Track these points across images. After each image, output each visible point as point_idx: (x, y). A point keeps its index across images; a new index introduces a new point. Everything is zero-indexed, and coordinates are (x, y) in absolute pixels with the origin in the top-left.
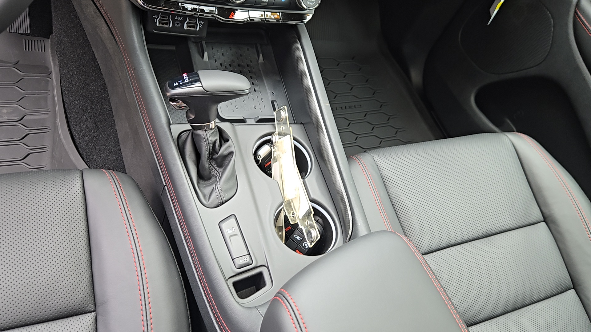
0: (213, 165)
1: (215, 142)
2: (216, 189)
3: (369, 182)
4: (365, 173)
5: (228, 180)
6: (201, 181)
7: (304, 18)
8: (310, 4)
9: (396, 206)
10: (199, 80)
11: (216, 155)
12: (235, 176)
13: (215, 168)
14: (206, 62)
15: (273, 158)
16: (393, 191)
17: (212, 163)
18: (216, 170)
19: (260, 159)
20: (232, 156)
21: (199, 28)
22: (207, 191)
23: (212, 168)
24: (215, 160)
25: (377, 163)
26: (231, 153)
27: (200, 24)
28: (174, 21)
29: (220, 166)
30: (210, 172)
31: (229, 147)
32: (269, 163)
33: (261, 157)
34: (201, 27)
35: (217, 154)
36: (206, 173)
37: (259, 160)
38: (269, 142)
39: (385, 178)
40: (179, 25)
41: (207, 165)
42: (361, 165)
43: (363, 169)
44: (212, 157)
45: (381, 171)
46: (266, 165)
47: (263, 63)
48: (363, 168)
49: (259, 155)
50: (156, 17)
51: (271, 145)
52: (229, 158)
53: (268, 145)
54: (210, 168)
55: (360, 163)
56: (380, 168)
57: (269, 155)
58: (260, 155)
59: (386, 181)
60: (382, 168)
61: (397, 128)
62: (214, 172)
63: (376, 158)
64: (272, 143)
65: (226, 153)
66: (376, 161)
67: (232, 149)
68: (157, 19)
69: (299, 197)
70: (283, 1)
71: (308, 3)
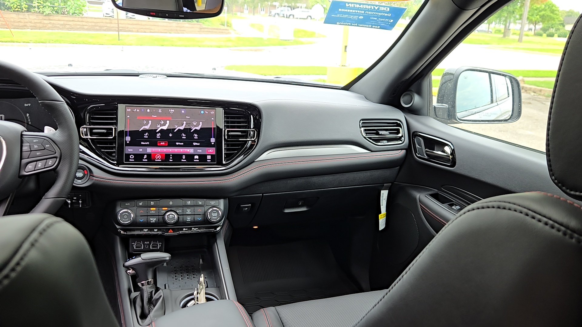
0: (152, 307)
1: (152, 292)
10: (140, 257)
14: (165, 267)
17: (150, 305)
21: (160, 247)
24: (152, 302)
26: (159, 297)
27: (159, 244)
28: (144, 244)
31: (159, 294)
34: (160, 246)
35: (152, 299)
36: (145, 314)
40: (147, 247)
47: (202, 264)
50: (134, 244)
67: (161, 295)
68: (134, 245)
70: (199, 219)
71: (213, 217)
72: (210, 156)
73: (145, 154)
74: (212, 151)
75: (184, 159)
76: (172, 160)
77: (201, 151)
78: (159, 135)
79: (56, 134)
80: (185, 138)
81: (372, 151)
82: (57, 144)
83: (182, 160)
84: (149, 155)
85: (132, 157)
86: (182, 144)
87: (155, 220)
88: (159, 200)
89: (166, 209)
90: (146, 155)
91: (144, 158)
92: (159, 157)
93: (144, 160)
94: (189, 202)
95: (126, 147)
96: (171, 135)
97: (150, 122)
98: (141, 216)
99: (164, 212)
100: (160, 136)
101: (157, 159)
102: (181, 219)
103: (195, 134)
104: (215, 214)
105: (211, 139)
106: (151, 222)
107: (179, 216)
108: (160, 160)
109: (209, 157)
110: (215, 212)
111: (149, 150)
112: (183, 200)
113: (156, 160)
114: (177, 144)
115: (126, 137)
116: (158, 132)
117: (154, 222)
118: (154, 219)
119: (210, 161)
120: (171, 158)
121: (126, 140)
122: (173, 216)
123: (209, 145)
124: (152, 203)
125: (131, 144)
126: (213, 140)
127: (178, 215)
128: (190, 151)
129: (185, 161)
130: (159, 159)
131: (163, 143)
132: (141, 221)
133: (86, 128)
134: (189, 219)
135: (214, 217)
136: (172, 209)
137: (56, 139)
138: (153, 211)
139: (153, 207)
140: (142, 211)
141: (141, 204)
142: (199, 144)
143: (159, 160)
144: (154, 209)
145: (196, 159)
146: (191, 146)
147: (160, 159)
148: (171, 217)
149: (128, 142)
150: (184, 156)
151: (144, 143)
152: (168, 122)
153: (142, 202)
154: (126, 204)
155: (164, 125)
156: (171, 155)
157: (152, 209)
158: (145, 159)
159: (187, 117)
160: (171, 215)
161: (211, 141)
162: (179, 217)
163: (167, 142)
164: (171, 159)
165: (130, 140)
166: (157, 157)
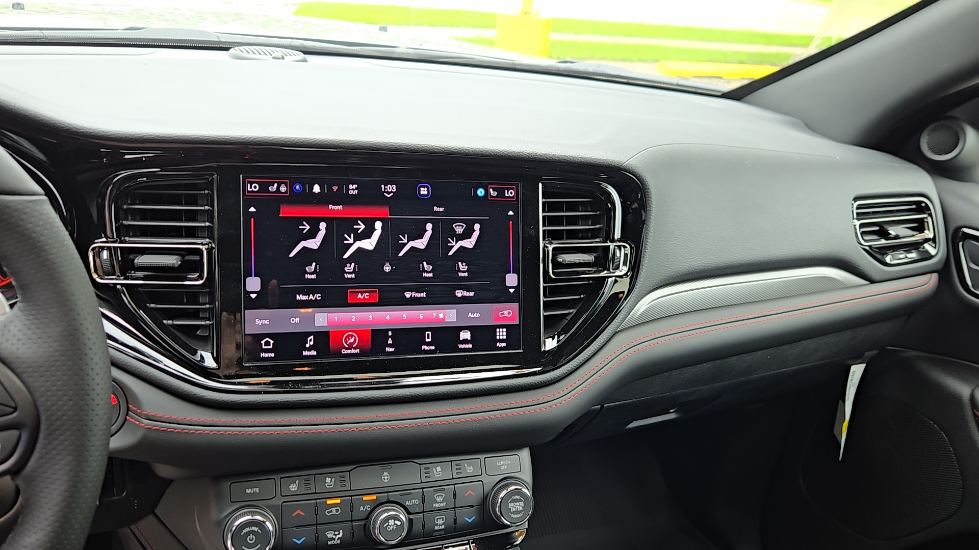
7: (513, 541)
8: (516, 516)
70: (470, 521)
71: (512, 516)
72: (505, 330)
73: (310, 334)
74: (509, 313)
75: (428, 344)
76: (392, 350)
77: (477, 315)
78: (350, 268)
79: (12, 327)
80: (431, 275)
81: (872, 281)
82: (18, 371)
83: (424, 347)
84: (322, 337)
85: (267, 343)
86: (424, 295)
87: (340, 536)
88: (349, 471)
89: (374, 497)
90: (312, 337)
91: (308, 346)
92: (352, 340)
93: (305, 353)
94: (439, 469)
95: (246, 311)
96: (387, 268)
97: (323, 226)
98: (296, 527)
99: (368, 508)
100: (354, 272)
101: (347, 346)
102: (417, 527)
103: (460, 263)
104: (518, 504)
105: (508, 276)
106: (329, 543)
107: (411, 517)
108: (358, 351)
109: (501, 334)
110: (518, 497)
111: (322, 319)
112: (420, 464)
113: (344, 352)
114: (408, 295)
115: (248, 279)
116: (350, 260)
117: (339, 542)
118: (337, 533)
119: (504, 344)
120: (390, 341)
121: (248, 289)
122: (399, 523)
123: (501, 295)
124: (328, 480)
125: (262, 302)
126: (512, 280)
127: (409, 513)
128: (448, 315)
129: (433, 348)
130: (354, 346)
131: (366, 295)
132: (299, 542)
133: (109, 248)
134: (440, 522)
135: (514, 513)
136: (393, 496)
137: (14, 348)
138: (334, 509)
139: (332, 494)
140: (298, 511)
141: (293, 488)
142: (471, 294)
143: (353, 351)
144: (338, 501)
145: (465, 341)
146: (450, 300)
147: (355, 348)
148: (391, 528)
149: (253, 296)
150: (430, 333)
151: (305, 298)
152: (378, 225)
153: (297, 481)
154: (248, 491)
155: (367, 234)
156: (390, 333)
157: (329, 502)
158: (309, 349)
159: (436, 209)
160: (391, 522)
161: (508, 284)
162: (411, 521)
163: (377, 290)
164: (390, 345)
165: (258, 288)
166: (346, 342)
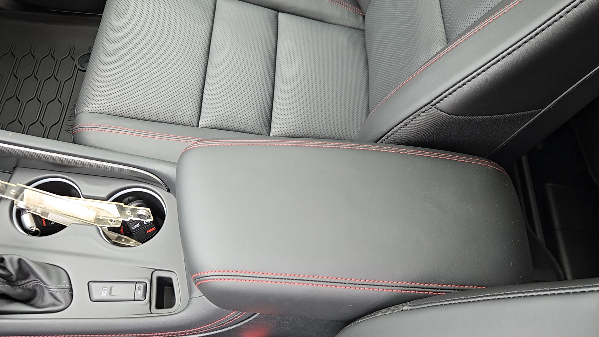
0: (22, 283)
2: (53, 291)
3: (112, 130)
4: (100, 129)
5: (48, 274)
6: (33, 302)
9: (145, 117)
11: (13, 277)
12: (47, 265)
13: (27, 283)
15: (40, 215)
16: (130, 112)
17: (19, 284)
18: (29, 282)
19: (35, 228)
20: (24, 261)
22: (48, 299)
23: (25, 286)
24: (18, 279)
25: (93, 111)
26: (20, 261)
29: (27, 276)
30: (29, 289)
31: (11, 261)
32: (43, 220)
33: (33, 227)
35: (12, 275)
36: (28, 294)
37: (36, 230)
38: (20, 212)
39: (113, 112)
41: (19, 290)
42: (90, 129)
43: (95, 129)
44: (12, 282)
45: (104, 112)
46: (45, 224)
48: (93, 129)
49: (30, 228)
51: (24, 212)
52: (24, 265)
53: (23, 214)
54: (24, 288)
55: (87, 128)
56: (101, 112)
57: (36, 218)
58: (31, 226)
59: (117, 113)
60: (102, 109)
61: (48, 53)
62: (30, 285)
63: (89, 109)
64: (23, 210)
65: (16, 266)
66: (91, 111)
67: (16, 258)
69: (99, 208)
